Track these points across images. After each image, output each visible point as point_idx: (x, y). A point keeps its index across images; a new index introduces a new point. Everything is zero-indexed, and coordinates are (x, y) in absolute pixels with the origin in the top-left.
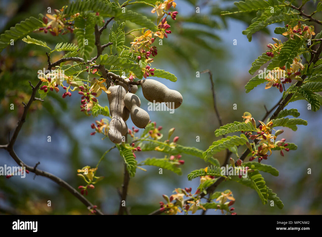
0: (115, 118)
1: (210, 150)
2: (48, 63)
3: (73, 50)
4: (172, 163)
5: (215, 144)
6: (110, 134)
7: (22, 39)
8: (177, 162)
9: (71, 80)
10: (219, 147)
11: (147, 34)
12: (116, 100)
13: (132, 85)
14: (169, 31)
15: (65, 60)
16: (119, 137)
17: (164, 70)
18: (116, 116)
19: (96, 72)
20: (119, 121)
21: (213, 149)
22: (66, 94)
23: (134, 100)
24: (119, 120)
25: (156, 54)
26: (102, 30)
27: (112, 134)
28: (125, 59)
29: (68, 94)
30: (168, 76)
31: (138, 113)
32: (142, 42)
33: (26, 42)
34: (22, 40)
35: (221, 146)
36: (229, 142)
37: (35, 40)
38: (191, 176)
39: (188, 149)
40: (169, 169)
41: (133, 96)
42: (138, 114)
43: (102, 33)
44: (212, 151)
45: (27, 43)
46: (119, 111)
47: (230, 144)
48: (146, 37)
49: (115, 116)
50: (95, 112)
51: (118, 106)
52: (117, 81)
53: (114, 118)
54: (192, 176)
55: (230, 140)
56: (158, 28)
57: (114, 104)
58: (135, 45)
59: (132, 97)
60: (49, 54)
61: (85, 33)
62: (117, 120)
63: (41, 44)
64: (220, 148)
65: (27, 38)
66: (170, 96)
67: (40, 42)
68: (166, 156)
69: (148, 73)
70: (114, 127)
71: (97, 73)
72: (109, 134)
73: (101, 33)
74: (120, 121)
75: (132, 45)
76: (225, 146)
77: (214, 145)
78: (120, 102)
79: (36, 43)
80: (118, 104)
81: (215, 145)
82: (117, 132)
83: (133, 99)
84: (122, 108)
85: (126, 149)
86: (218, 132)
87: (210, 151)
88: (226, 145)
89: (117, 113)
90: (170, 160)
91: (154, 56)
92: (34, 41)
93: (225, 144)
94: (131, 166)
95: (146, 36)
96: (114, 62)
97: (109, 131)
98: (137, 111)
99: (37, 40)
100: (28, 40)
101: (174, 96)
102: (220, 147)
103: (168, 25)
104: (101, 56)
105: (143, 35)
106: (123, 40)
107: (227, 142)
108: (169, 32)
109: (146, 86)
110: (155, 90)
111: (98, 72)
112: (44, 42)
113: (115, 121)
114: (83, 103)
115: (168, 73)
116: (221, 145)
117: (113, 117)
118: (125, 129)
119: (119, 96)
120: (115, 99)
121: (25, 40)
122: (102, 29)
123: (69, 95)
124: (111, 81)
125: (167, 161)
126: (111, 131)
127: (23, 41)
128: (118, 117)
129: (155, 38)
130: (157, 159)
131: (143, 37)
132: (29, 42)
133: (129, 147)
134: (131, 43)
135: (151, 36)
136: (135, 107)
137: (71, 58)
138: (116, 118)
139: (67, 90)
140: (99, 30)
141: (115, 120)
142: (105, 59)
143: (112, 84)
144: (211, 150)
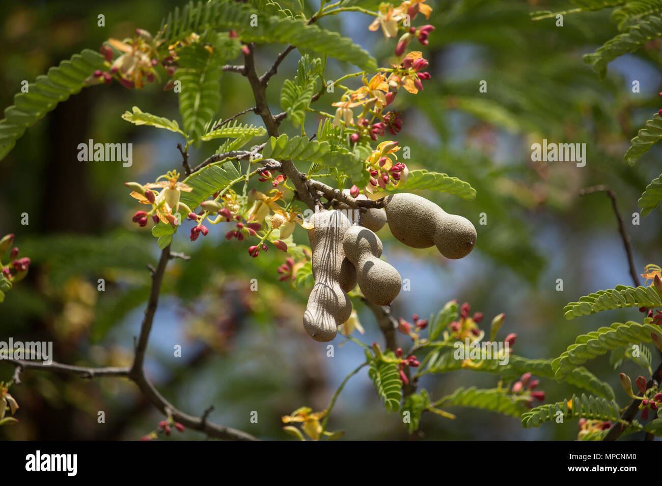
0: (321, 283)
1: (567, 354)
2: (184, 169)
3: (235, 135)
4: (516, 398)
5: (581, 340)
6: (308, 320)
7: (121, 116)
8: (527, 397)
9: (232, 203)
10: (588, 348)
11: (374, 83)
12: (326, 242)
13: (365, 208)
14: (426, 75)
15: (217, 158)
16: (328, 326)
17: (445, 174)
18: (325, 278)
19: (283, 182)
20: (330, 289)
21: (573, 352)
22: (195, 229)
23: (364, 241)
24: (328, 287)
25: (397, 130)
26: (267, 78)
27: (311, 319)
28: (327, 144)
29: (199, 230)
30: (454, 186)
31: (372, 270)
32: (364, 102)
33: (133, 122)
34: (123, 117)
35: (594, 345)
36: (613, 336)
37: (150, 116)
38: (528, 418)
39: (539, 364)
40: (507, 413)
41: (362, 232)
42: (373, 273)
43: (267, 83)
44: (573, 355)
45: (135, 124)
46: (330, 268)
47: (617, 340)
48: (371, 91)
49: (322, 278)
50: (301, 279)
51: (329, 256)
52: (335, 201)
53: (319, 283)
54: (531, 417)
55: (615, 331)
56: (401, 69)
57: (320, 252)
58: (345, 110)
59: (359, 235)
60: (186, 147)
61: (202, 80)
62: (325, 286)
63: (164, 124)
64: (591, 350)
65: (132, 112)
66: (445, 229)
67: (162, 120)
68: (500, 384)
69: (387, 175)
70: (317, 304)
71: (285, 184)
72: (304, 320)
73: (266, 86)
74: (332, 290)
75: (339, 109)
76: (603, 345)
77: (578, 343)
78: (334, 247)
79: (154, 124)
80: (330, 252)
81: (580, 343)
82: (323, 314)
83: (363, 239)
84: (339, 259)
85: (387, 364)
86: (571, 308)
87: (567, 356)
88: (606, 342)
89: (327, 272)
90: (510, 393)
91: (395, 134)
92: (149, 120)
93: (603, 339)
94: (392, 402)
95: (372, 89)
96: (302, 150)
97: (306, 314)
98: (369, 265)
99: (155, 117)
100: (136, 117)
101: (456, 229)
102: (592, 347)
103: (424, 60)
104: (272, 140)
105: (367, 85)
106: (307, 98)
107: (608, 334)
108: (425, 77)
109: (393, 209)
110: (414, 216)
111: (285, 182)
112: (171, 121)
113: (319, 290)
114: (253, 254)
115: (454, 180)
116: (594, 342)
117: (317, 282)
118: (343, 308)
119: (332, 234)
120: (322, 242)
121: (128, 117)
122: (267, 75)
123: (203, 233)
124: (317, 200)
125: (503, 395)
126: (309, 314)
127: (122, 119)
128: (328, 282)
129: (395, 93)
130: (478, 392)
131: (366, 91)
132: (139, 122)
133: (393, 359)
134: (333, 105)
135: (386, 89)
136: (368, 257)
137: (230, 153)
138: (323, 283)
139: (200, 222)
140: (261, 78)
141: (320, 288)
142: (282, 146)
143: (320, 207)
144: (569, 355)
